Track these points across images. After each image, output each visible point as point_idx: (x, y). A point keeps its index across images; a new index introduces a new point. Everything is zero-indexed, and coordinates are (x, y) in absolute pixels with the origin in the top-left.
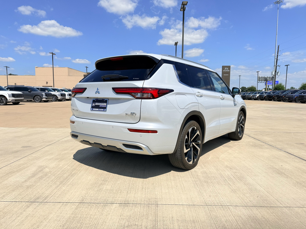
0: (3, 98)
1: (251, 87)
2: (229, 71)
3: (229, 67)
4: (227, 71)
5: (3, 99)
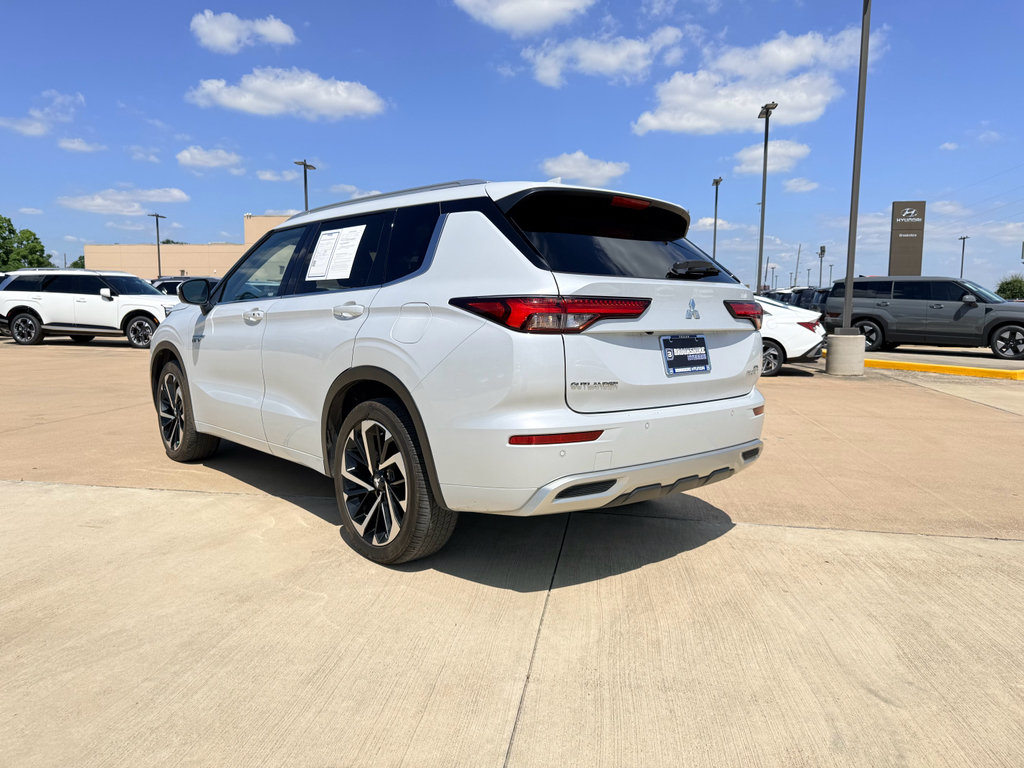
0: (146, 322)
1: (1009, 279)
2: (918, 220)
3: (920, 207)
4: (910, 222)
5: (147, 325)
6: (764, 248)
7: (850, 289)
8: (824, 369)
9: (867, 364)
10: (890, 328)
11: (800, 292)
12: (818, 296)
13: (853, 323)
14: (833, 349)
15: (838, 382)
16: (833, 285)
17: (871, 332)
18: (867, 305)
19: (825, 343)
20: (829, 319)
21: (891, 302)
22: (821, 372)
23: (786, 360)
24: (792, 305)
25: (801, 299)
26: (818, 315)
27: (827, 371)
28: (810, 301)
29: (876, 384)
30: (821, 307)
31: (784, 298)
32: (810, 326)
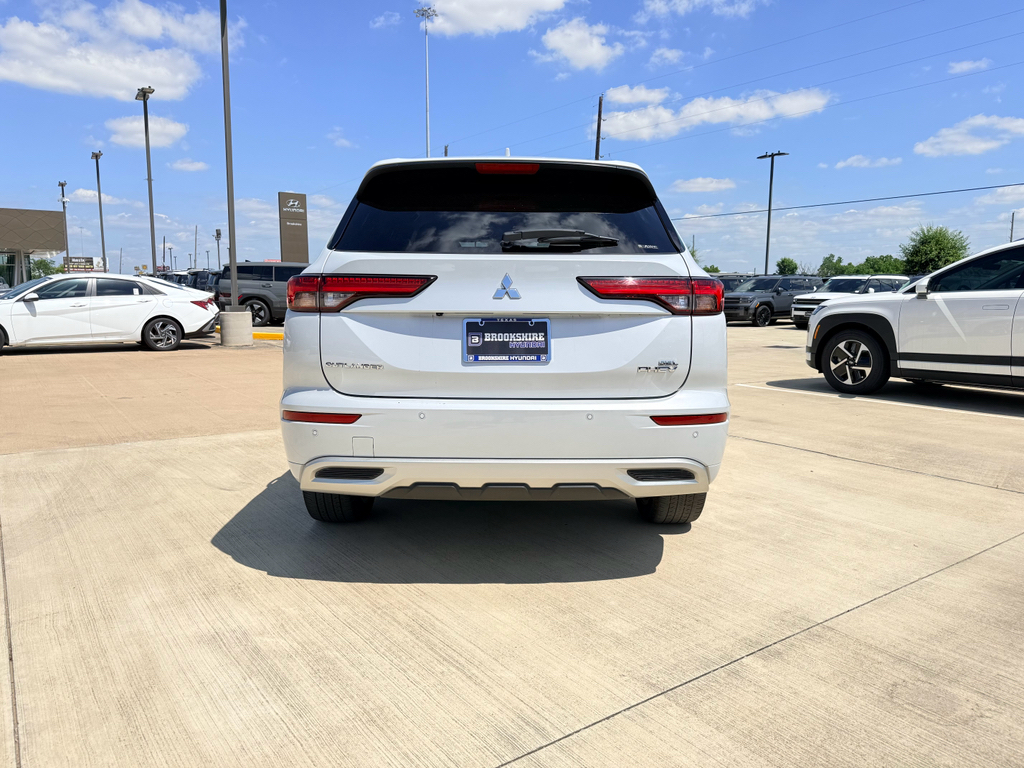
2: (302, 211)
3: (301, 199)
4: (295, 212)
6: (155, 226)
7: (234, 272)
8: (220, 342)
9: (255, 336)
10: (275, 306)
11: (196, 274)
12: (212, 279)
13: (242, 302)
14: (225, 324)
15: (231, 351)
16: (222, 268)
17: (260, 309)
18: (253, 286)
19: (218, 320)
20: (222, 299)
21: (273, 283)
22: (217, 344)
23: (184, 336)
24: (189, 286)
25: (196, 280)
26: (211, 295)
27: (222, 343)
28: (205, 283)
29: (262, 351)
30: (216, 288)
31: (180, 280)
32: (202, 304)
